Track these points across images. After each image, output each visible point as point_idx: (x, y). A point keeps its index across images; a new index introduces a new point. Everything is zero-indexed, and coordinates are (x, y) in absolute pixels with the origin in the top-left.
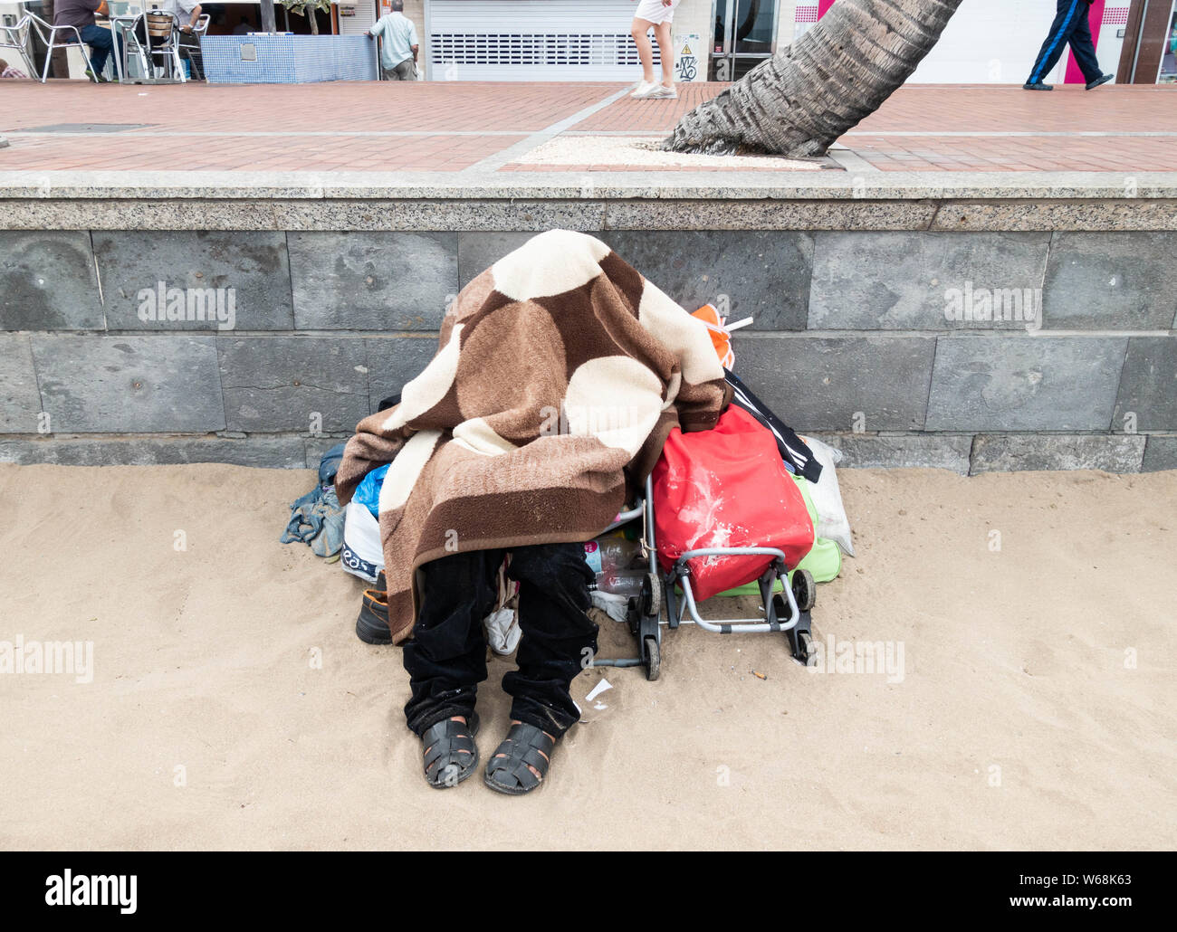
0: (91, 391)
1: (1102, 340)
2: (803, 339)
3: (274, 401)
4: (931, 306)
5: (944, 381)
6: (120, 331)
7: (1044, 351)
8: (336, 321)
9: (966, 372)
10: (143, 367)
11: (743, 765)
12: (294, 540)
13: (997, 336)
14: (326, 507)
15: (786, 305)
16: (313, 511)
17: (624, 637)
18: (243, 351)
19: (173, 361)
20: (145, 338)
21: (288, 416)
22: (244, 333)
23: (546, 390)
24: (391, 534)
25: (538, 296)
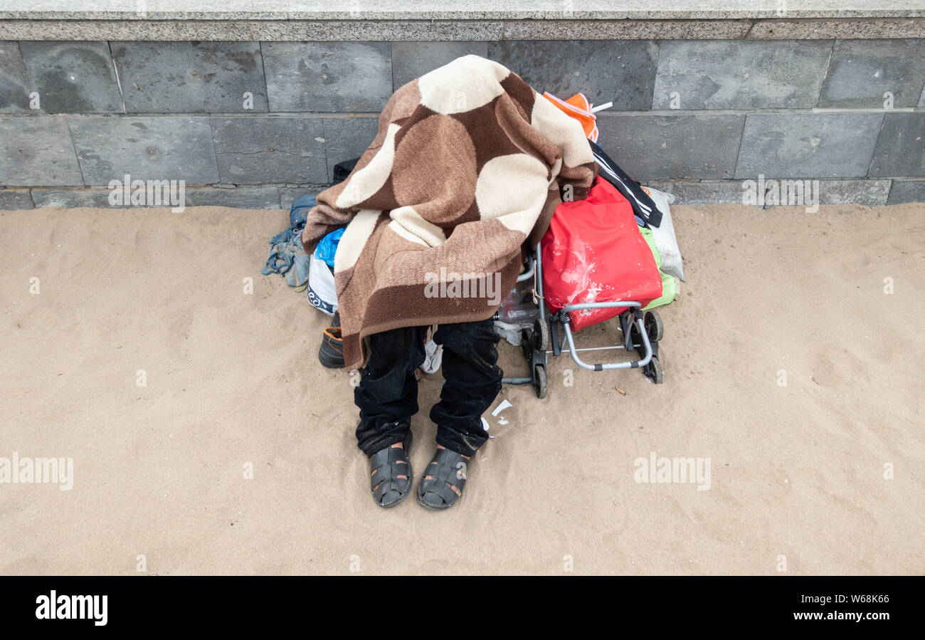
0: (117, 156)
1: (865, 115)
2: (648, 117)
3: (255, 162)
4: (743, 93)
5: (750, 145)
6: (136, 114)
7: (823, 124)
8: (300, 105)
9: (766, 138)
10: (155, 139)
11: (613, 480)
12: (272, 272)
13: (790, 113)
14: (295, 247)
15: (637, 92)
16: (286, 249)
17: (520, 360)
18: (230, 127)
19: (178, 135)
20: (156, 118)
21: (266, 173)
22: (231, 115)
23: (461, 186)
24: (344, 290)
25: (455, 113)
